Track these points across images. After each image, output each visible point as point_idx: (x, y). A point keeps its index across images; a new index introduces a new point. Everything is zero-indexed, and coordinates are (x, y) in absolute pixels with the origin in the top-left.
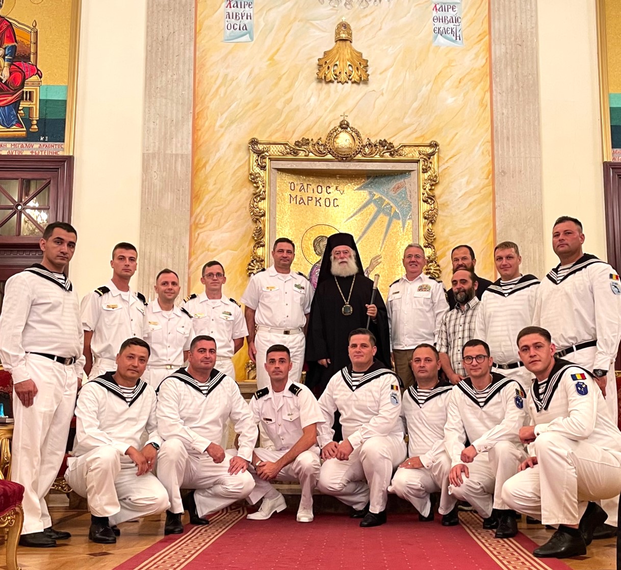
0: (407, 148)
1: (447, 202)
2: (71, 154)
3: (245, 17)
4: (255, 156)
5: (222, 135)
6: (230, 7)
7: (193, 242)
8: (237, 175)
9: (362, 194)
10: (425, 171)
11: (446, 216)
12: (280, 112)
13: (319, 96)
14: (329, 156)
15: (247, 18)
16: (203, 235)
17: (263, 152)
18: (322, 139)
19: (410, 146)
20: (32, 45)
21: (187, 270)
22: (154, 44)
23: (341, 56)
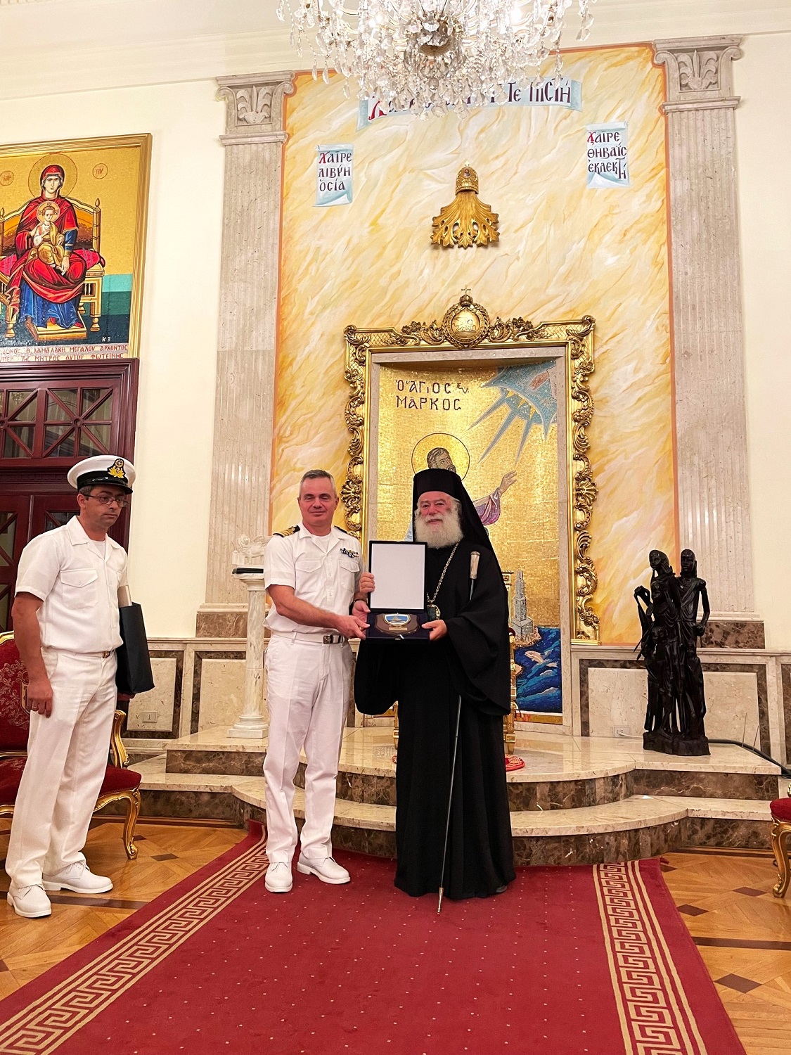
0: (550, 328)
1: (605, 398)
2: (135, 356)
3: (342, 173)
4: (352, 348)
5: (313, 324)
6: (325, 162)
7: (277, 459)
8: (330, 373)
9: (492, 391)
10: (575, 357)
11: (606, 417)
12: (384, 291)
13: (435, 264)
14: (446, 344)
15: (345, 175)
16: (287, 451)
17: (362, 343)
18: (437, 322)
19: (554, 324)
20: (95, 228)
21: (268, 496)
22: (233, 215)
23: (464, 213)
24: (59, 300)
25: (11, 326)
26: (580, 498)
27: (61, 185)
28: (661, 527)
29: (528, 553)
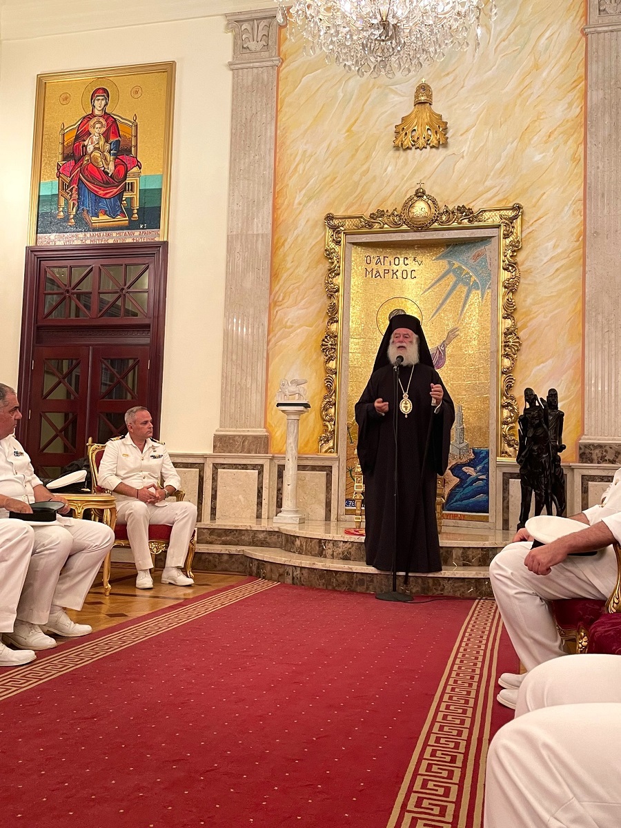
0: (487, 213)
1: (530, 269)
2: (165, 240)
4: (331, 231)
5: (300, 212)
7: (272, 319)
8: (314, 251)
9: (441, 263)
10: (506, 236)
11: (529, 284)
12: (357, 184)
13: (396, 165)
14: (404, 227)
16: (280, 312)
17: (338, 227)
18: (397, 210)
19: (490, 211)
20: (133, 138)
21: (265, 347)
22: (238, 127)
23: (420, 121)
24: (108, 196)
25: (72, 216)
26: (507, 349)
27: (106, 105)
28: (571, 372)
29: (467, 391)
